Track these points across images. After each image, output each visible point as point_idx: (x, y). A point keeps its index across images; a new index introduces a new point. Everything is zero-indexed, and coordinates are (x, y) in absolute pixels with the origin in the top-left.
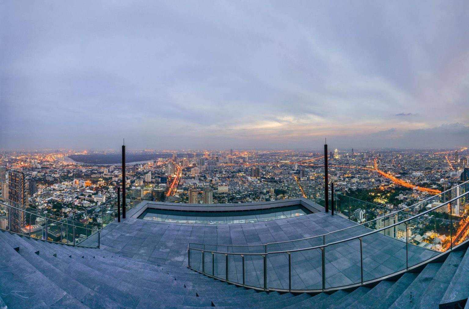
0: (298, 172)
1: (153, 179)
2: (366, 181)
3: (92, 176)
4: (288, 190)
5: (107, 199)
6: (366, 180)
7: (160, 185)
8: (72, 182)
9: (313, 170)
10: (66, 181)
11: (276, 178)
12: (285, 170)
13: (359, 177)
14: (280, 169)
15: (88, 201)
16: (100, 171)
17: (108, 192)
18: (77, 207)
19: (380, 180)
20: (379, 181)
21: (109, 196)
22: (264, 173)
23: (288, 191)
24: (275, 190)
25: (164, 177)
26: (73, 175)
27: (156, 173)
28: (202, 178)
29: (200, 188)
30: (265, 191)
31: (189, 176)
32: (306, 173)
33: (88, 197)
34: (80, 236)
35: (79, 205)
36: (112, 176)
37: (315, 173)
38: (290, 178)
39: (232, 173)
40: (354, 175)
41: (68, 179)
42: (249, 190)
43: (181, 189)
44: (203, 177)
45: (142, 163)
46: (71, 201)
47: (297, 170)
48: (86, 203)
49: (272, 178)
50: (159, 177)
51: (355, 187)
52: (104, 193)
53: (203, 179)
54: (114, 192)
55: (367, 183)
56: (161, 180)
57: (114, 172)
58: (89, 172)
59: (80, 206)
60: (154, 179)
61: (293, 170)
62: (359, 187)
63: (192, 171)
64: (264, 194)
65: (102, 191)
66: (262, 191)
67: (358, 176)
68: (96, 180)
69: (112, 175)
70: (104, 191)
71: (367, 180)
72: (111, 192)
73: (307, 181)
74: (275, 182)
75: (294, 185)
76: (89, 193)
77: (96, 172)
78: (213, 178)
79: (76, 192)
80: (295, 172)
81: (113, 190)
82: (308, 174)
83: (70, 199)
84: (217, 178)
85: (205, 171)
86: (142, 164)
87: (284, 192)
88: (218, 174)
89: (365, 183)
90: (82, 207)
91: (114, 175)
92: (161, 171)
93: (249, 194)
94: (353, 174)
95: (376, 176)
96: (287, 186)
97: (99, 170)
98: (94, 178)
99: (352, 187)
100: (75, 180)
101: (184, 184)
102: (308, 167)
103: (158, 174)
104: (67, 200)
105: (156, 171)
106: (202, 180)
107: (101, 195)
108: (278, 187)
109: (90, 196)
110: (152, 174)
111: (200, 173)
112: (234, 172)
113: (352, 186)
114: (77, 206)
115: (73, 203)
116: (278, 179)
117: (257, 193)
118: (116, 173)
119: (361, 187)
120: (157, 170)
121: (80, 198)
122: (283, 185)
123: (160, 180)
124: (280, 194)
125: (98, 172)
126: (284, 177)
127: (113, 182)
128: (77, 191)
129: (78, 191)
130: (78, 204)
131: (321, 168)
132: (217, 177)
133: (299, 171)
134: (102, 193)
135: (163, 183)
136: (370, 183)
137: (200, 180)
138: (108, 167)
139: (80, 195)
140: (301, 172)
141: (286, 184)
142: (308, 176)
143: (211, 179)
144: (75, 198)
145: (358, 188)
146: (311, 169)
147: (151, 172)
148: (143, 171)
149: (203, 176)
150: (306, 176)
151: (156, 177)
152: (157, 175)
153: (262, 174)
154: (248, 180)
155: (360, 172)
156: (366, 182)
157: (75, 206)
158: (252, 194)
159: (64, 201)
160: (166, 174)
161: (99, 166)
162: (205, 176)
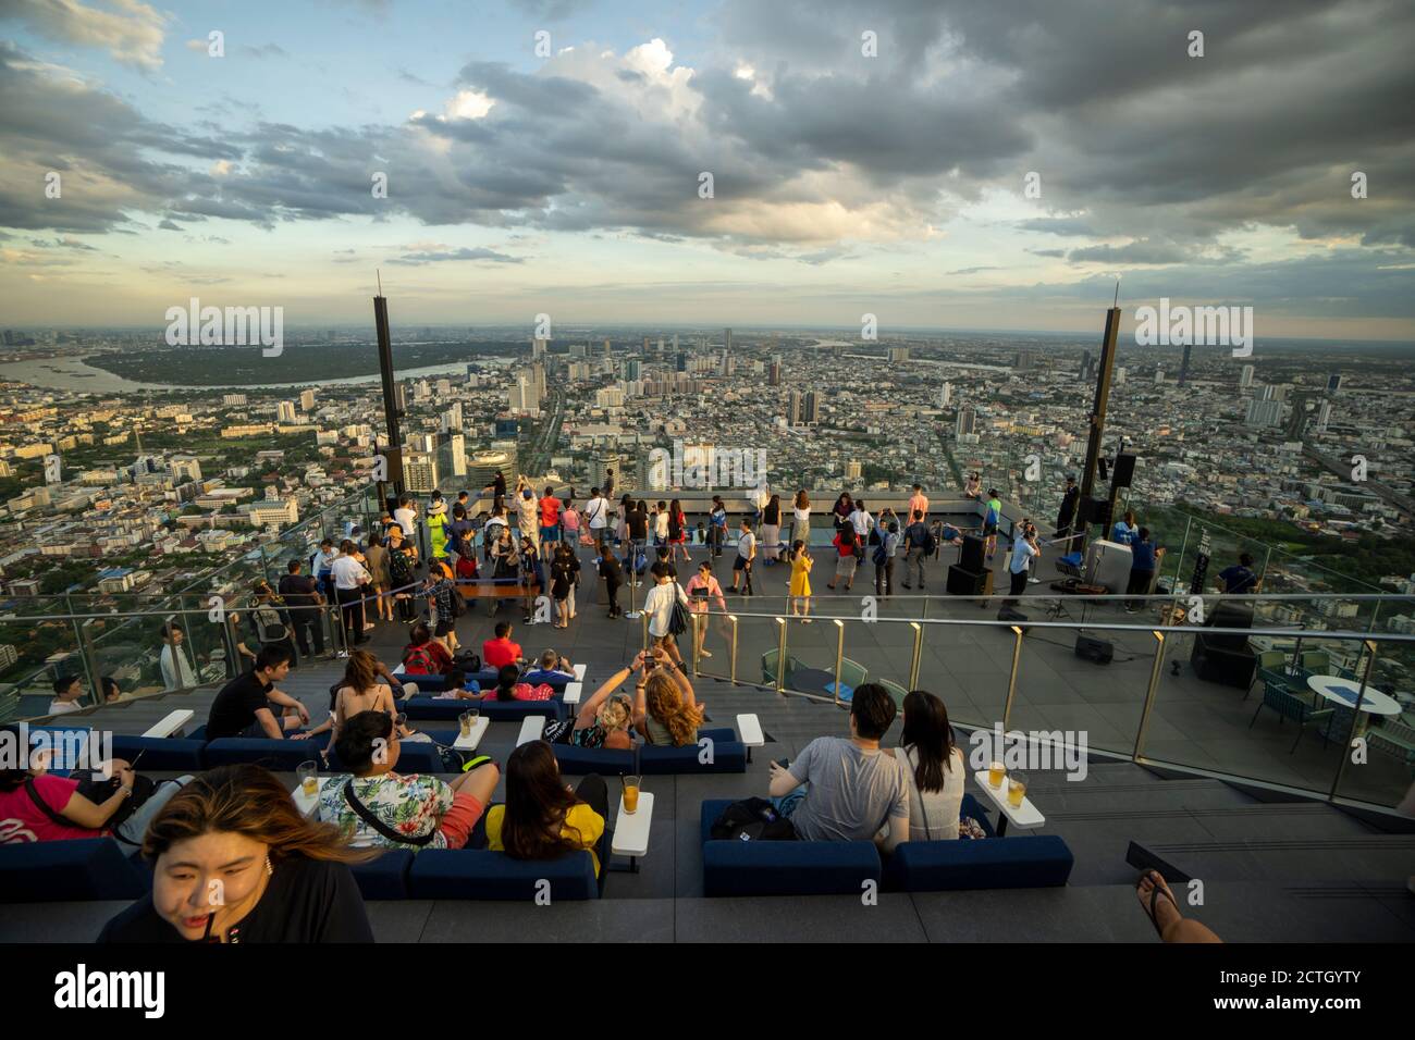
0: (949, 413)
1: (469, 427)
2: (1231, 482)
3: (225, 434)
4: (908, 469)
5: (305, 509)
6: (1230, 478)
7: (493, 444)
8: (130, 467)
9: (1005, 413)
10: (96, 466)
11: (870, 430)
12: (905, 404)
13: (1196, 459)
14: (886, 399)
15: (226, 529)
16: (257, 412)
17: (306, 485)
18: (179, 560)
19: (1309, 490)
20: (1297, 489)
21: (312, 497)
22: (832, 409)
23: (907, 473)
24: (863, 467)
25: (506, 418)
26: (132, 437)
27: (477, 408)
28: (633, 422)
29: (625, 451)
30: (831, 467)
31: (588, 414)
32: (979, 420)
33: (219, 513)
34: (213, 657)
35: (187, 550)
36: (313, 427)
37: (1012, 424)
38: (919, 433)
39: (727, 405)
40: (1177, 447)
41: (103, 459)
42: (780, 462)
43: (567, 455)
44: (634, 416)
45: (427, 375)
46: (143, 541)
47: (947, 409)
48: (219, 540)
49: (858, 429)
50: (489, 420)
51: (1168, 495)
52: (290, 489)
53: (635, 423)
54: (331, 481)
55: (1230, 489)
56: (498, 430)
57: (322, 411)
58: (210, 420)
59: (192, 553)
60: (473, 427)
61: (934, 407)
62: (1187, 499)
63: (598, 398)
64: (829, 478)
65: (281, 486)
66: (823, 466)
67: (1191, 454)
68: (246, 448)
69: (315, 423)
70: (287, 483)
71: (1235, 479)
72: (318, 483)
73: (981, 449)
74: (868, 441)
75: (931, 456)
76: (223, 497)
77: (244, 416)
78: (668, 421)
79: (160, 503)
80: (939, 412)
81: (324, 475)
82: (987, 424)
83: (136, 537)
84: (680, 421)
85: (640, 398)
86: (424, 378)
87: (893, 477)
88: (682, 407)
89: (1222, 487)
90: (197, 555)
91: (322, 424)
92: (494, 399)
93: (781, 472)
94: (1171, 445)
95: (1286, 469)
96: (904, 458)
97: (252, 409)
98: (237, 439)
99: (1158, 494)
100: (143, 459)
101: (575, 439)
102: (987, 402)
103: (486, 410)
104: (120, 542)
105: (477, 401)
106: (632, 427)
107: (276, 499)
108: (874, 459)
109: (229, 510)
110: (464, 410)
111: (625, 406)
112: (735, 403)
113: (1156, 490)
114: (175, 555)
115: (153, 547)
116: (877, 431)
117: (806, 470)
118: (327, 417)
119: (1200, 500)
120: (485, 396)
121: (183, 526)
122: (892, 452)
123: (492, 428)
124: (880, 481)
125: (250, 417)
126: (899, 428)
127: (321, 447)
128: (164, 500)
129: (170, 501)
130: (176, 549)
131: (1037, 409)
132: (681, 417)
133: (955, 413)
134: (279, 493)
135: (505, 438)
136: (1245, 491)
137: (625, 426)
138: (295, 393)
139: (181, 512)
140: (962, 416)
141: (904, 452)
142: (983, 432)
143: (660, 422)
144: (160, 528)
145: (1182, 499)
146: (997, 407)
147: (459, 404)
148: (432, 401)
149: (636, 412)
150: (977, 432)
151: (477, 420)
152: (478, 413)
153: (825, 411)
154: (776, 432)
155: (1204, 441)
156: (1227, 485)
157: (166, 556)
158: (788, 473)
159: (105, 551)
160: (515, 410)
161: (248, 394)
162: (640, 414)
